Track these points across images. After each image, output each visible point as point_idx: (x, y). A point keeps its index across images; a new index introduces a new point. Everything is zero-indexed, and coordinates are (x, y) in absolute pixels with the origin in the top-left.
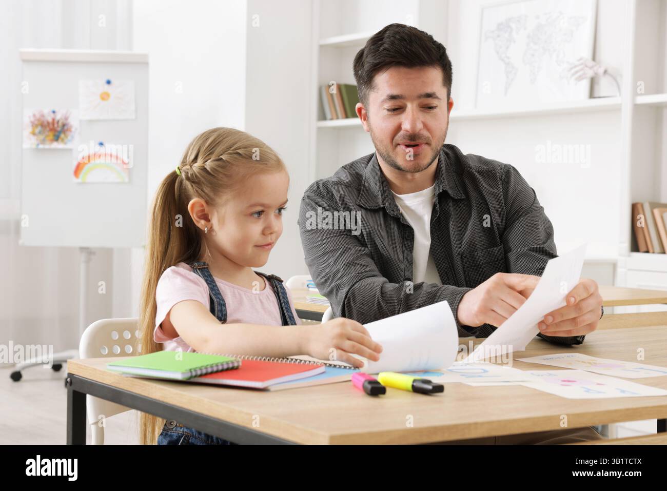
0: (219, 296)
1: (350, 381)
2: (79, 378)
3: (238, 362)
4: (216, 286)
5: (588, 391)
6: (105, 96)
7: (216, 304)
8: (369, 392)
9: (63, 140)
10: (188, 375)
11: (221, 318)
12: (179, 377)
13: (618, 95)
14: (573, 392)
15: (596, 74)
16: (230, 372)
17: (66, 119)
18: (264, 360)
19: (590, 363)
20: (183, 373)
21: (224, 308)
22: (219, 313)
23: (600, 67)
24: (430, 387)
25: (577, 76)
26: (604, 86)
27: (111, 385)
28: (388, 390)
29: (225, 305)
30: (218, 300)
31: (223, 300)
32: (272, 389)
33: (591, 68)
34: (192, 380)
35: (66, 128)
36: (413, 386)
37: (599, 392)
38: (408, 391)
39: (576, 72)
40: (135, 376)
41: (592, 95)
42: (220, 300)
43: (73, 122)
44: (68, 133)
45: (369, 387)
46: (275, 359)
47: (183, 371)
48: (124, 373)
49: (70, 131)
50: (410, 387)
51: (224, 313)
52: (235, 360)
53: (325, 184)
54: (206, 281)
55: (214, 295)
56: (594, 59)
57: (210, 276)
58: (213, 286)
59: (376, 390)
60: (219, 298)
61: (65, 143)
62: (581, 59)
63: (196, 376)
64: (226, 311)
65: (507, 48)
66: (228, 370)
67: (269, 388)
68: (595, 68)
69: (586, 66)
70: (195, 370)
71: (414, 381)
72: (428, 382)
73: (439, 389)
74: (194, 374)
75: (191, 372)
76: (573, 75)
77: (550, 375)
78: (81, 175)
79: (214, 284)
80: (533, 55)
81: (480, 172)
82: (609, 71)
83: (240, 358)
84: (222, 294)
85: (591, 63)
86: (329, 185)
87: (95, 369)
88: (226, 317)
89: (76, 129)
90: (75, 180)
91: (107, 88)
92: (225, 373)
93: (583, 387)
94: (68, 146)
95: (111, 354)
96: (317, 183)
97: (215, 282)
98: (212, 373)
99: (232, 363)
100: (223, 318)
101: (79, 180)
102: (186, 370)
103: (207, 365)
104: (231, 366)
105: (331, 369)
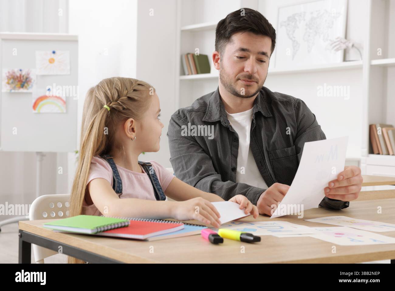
0: (118, 177)
1: (200, 234)
2: (26, 233)
3: (128, 222)
4: (117, 170)
5: (353, 240)
6: (52, 61)
7: (116, 182)
8: (213, 241)
9: (26, 87)
10: (95, 231)
11: (118, 191)
12: (89, 232)
13: (360, 59)
14: (344, 241)
15: (347, 47)
16: (123, 229)
17: (28, 74)
18: (145, 221)
19: (351, 222)
20: (92, 230)
21: (121, 185)
22: (118, 188)
23: (350, 43)
24: (252, 238)
25: (336, 48)
26: (352, 54)
27: (46, 237)
28: (225, 240)
29: (121, 183)
30: (118, 180)
31: (121, 180)
32: (150, 239)
33: (344, 43)
34: (99, 234)
35: (28, 80)
36: (241, 238)
37: (360, 241)
38: (237, 241)
39: (336, 46)
40: (61, 232)
41: (345, 60)
42: (119, 179)
43: (32, 76)
44: (29, 83)
45: (213, 238)
46: (152, 220)
47: (92, 228)
48: (54, 230)
49: (31, 82)
50: (239, 238)
51: (121, 188)
52: (126, 221)
53: (183, 111)
54: (111, 167)
55: (116, 176)
56: (346, 37)
57: (114, 164)
58: (116, 170)
59: (217, 240)
60: (118, 179)
61: (28, 89)
62: (338, 38)
63: (100, 232)
64: (122, 187)
65: (294, 31)
66: (121, 227)
67: (148, 239)
68: (347, 44)
69: (341, 42)
70: (100, 228)
71: (242, 234)
72: (251, 235)
73: (257, 239)
74: (99, 230)
75: (97, 229)
76: (334, 47)
77: (327, 230)
78: (37, 109)
79: (116, 169)
80: (309, 36)
81: (282, 102)
82: (355, 45)
83: (129, 219)
84: (120, 176)
85: (344, 40)
86: (186, 112)
87: (37, 227)
88: (122, 191)
89: (34, 81)
90: (34, 111)
91: (53, 56)
92: (119, 230)
93: (350, 238)
94: (29, 91)
95: (49, 217)
96: (179, 111)
97: (117, 168)
98: (111, 229)
99: (124, 223)
100: (120, 192)
101: (36, 111)
102: (94, 228)
103: (108, 225)
104: (123, 225)
105: (188, 226)
